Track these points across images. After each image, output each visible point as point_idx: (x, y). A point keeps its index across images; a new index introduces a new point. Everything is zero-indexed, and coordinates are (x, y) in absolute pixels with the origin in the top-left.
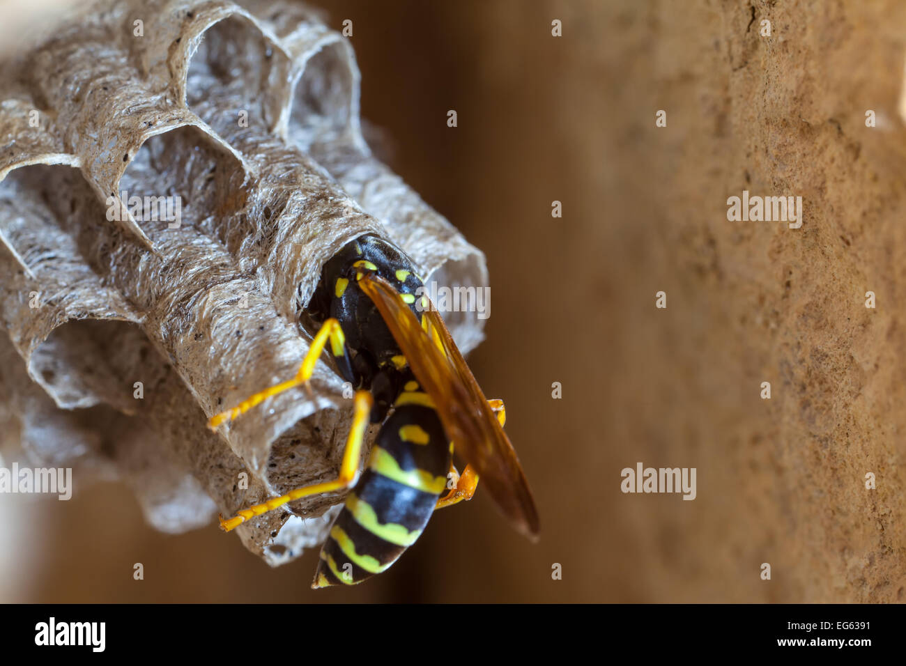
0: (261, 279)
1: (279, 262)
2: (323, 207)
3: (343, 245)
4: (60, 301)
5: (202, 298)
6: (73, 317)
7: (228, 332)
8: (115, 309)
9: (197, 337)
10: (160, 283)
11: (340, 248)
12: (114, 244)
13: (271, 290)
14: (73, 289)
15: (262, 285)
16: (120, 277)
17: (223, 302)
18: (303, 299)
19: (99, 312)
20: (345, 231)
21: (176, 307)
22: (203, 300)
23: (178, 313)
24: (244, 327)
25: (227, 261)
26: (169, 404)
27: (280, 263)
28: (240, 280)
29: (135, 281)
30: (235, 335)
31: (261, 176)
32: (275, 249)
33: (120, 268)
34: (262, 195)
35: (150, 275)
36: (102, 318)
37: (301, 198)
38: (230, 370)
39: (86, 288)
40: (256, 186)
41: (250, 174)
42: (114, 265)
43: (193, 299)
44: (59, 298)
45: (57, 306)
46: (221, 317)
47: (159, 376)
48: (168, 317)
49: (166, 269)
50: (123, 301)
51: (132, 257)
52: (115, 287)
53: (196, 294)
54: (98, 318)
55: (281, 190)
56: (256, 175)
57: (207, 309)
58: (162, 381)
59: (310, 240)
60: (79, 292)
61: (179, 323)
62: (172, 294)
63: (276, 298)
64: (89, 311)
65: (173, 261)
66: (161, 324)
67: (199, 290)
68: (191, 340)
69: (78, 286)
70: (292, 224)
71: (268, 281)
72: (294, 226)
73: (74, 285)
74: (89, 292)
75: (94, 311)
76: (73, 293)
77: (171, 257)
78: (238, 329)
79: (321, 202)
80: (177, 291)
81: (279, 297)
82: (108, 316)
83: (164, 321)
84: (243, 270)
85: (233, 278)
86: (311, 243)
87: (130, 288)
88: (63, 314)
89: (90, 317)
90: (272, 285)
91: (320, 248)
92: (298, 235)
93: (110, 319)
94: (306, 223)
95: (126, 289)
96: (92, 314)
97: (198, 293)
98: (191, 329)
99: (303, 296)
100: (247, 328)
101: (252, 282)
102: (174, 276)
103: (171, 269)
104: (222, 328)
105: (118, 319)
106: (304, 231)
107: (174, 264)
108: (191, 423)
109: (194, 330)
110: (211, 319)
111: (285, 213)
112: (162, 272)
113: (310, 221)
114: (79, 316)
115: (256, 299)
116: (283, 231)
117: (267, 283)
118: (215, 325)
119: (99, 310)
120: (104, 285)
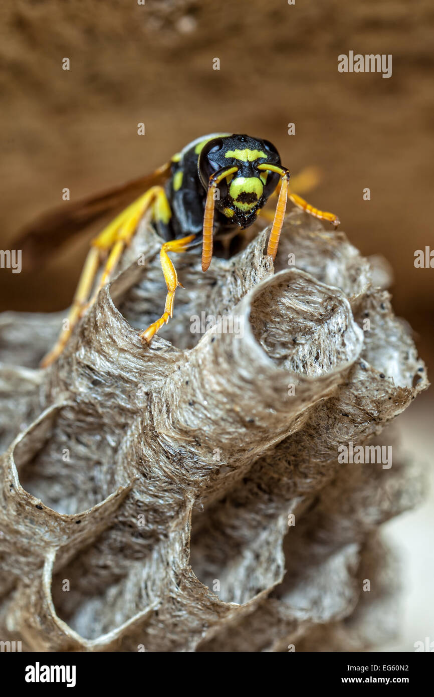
0: (152, 388)
1: (135, 370)
2: (90, 331)
3: (116, 310)
4: (177, 575)
5: (165, 439)
6: (188, 561)
7: (191, 413)
8: (183, 525)
9: (198, 444)
10: (157, 481)
11: (119, 312)
12: (131, 526)
13: (161, 378)
14: (168, 564)
15: (157, 386)
16: (158, 520)
17: (167, 420)
18: (164, 346)
19: (185, 537)
20: (106, 309)
21: (175, 464)
22: (166, 438)
23: (180, 462)
24: (186, 400)
25: (140, 419)
26: (279, 480)
27: (137, 369)
28: (152, 407)
29: (159, 506)
30: (193, 406)
31: (67, 389)
32: (125, 374)
33: (150, 520)
34: (82, 387)
35: (151, 490)
36: (189, 534)
37: (83, 351)
38: (221, 410)
39: (168, 552)
40: (75, 394)
41: (66, 399)
42: (148, 526)
43: (166, 448)
44: (175, 576)
45: (180, 577)
46: (178, 421)
47: (256, 489)
48: (184, 472)
49: (145, 476)
50: (178, 517)
51: (138, 508)
52: (167, 525)
53: (163, 445)
54: (190, 538)
55: (77, 370)
56: (67, 394)
57: (173, 434)
58: (259, 487)
59: (114, 341)
60: (171, 559)
61: (188, 463)
62: (164, 468)
63: (167, 373)
64: (184, 548)
65: (138, 469)
66: (192, 479)
67: (159, 443)
68: (202, 449)
69: (167, 560)
70: (103, 359)
71: (153, 380)
72: (105, 356)
73: (165, 563)
74: (171, 549)
75: (184, 542)
76: (171, 563)
77: (135, 471)
78: (188, 404)
79: (86, 333)
80: (161, 464)
81: (166, 369)
82: (188, 530)
83: (188, 475)
84: (146, 404)
85: (150, 412)
86: (117, 340)
87: (166, 510)
88: (185, 570)
89: (188, 546)
90: (157, 377)
91: (120, 331)
92: (111, 352)
93: (190, 528)
94: (101, 345)
95: (168, 514)
96: (187, 544)
97: (160, 443)
98: (193, 449)
99: (162, 346)
100: (187, 396)
101: (154, 395)
102: (150, 467)
103: (145, 471)
104: (187, 419)
105: (190, 520)
106: (107, 346)
107: (140, 468)
108: (293, 458)
109: (193, 446)
110: (181, 430)
111: (94, 365)
112: (147, 479)
113: (100, 342)
114: (187, 556)
115: (167, 390)
116: (109, 368)
117: (155, 382)
118: (186, 426)
119: (183, 538)
120: (166, 536)
